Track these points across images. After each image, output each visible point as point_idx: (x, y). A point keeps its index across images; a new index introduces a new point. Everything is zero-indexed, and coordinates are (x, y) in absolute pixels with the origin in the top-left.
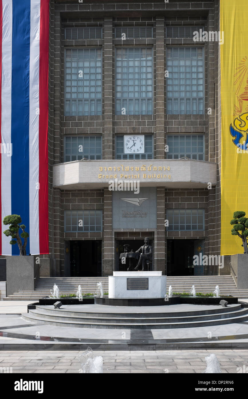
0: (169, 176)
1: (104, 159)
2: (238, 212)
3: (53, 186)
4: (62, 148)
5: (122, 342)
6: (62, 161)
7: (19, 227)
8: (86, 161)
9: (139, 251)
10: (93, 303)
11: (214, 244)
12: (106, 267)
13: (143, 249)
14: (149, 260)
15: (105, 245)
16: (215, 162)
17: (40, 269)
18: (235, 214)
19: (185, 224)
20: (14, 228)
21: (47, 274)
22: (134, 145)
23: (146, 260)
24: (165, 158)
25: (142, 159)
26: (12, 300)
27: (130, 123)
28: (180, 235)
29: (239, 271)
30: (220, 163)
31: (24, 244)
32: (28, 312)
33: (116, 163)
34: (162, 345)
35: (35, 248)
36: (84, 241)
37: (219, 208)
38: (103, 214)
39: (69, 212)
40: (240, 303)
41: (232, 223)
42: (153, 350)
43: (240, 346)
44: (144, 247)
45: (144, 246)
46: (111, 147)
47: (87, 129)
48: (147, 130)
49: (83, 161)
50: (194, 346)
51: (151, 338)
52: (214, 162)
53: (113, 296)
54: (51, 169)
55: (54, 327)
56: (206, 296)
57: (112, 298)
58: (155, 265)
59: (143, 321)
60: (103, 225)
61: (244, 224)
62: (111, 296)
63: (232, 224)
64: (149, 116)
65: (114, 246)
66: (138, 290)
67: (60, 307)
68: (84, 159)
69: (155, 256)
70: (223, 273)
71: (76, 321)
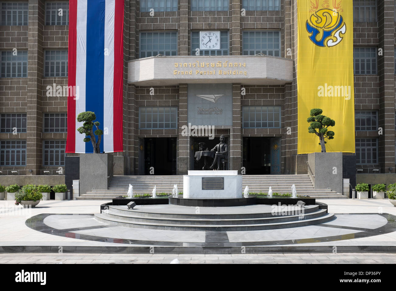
0: (245, 72)
1: (179, 55)
2: (314, 109)
3: (128, 82)
4: (137, 44)
5: (197, 245)
6: (137, 57)
7: (93, 124)
8: (162, 57)
9: (214, 149)
10: (168, 203)
11: (290, 142)
12: (181, 165)
13: (218, 147)
14: (224, 158)
15: (179, 143)
16: (292, 59)
17: (114, 167)
18: (312, 111)
19: (261, 122)
20: (88, 125)
21: (121, 172)
22: (210, 41)
23: (221, 158)
24: (241, 54)
25: (217, 55)
26: (85, 199)
27: (205, 19)
28: (256, 132)
29: (316, 170)
30: (297, 60)
31: (98, 142)
32: (101, 213)
33: (192, 59)
34: (237, 249)
35: (109, 146)
36: (159, 138)
37: (296, 105)
38: (178, 110)
39: (144, 109)
40: (317, 204)
41: (309, 121)
42: (229, 254)
43: (318, 249)
44: (219, 145)
45: (219, 144)
46: (187, 43)
47: (163, 25)
48: (223, 26)
49: (158, 57)
50: (270, 249)
51: (226, 241)
52: (291, 58)
53: (188, 196)
54: (127, 65)
55: (127, 228)
56: (283, 196)
57: (187, 198)
58: (231, 164)
59: (218, 223)
60: (178, 122)
61: (321, 122)
62: (186, 196)
63: (309, 122)
64: (225, 13)
65: (189, 143)
66: (213, 190)
67: (134, 208)
68: (160, 55)
69: (230, 154)
70: (299, 172)
71: (150, 222)
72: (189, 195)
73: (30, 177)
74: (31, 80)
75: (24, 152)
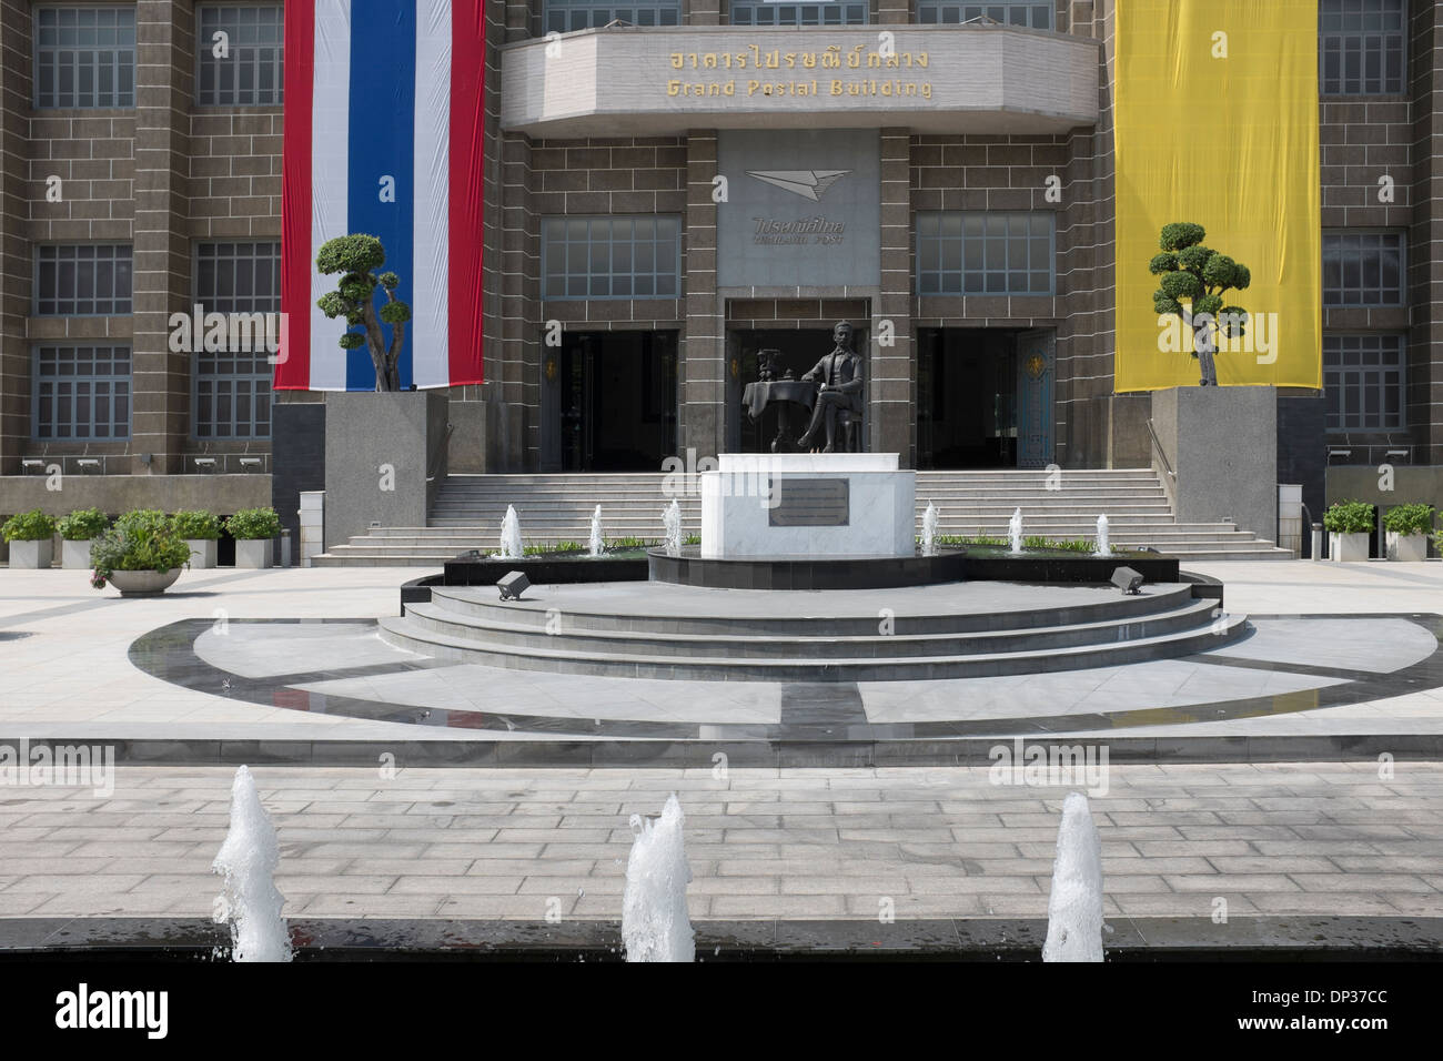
0: (926, 88)
1: (688, 22)
2: (1176, 226)
3: (502, 126)
5: (750, 734)
6: (536, 32)
7: (374, 282)
8: (625, 32)
9: (815, 375)
10: (644, 577)
11: (1089, 346)
12: (694, 433)
13: (828, 367)
14: (851, 408)
15: (688, 350)
16: (1094, 36)
17: (451, 442)
18: (1166, 232)
19: (985, 271)
20: (357, 286)
21: (474, 462)
23: (840, 409)
24: (912, 20)
25: (826, 23)
26: (344, 563)
28: (966, 311)
29: (1181, 451)
30: (1113, 40)
31: (392, 348)
32: (403, 615)
33: (734, 37)
34: (897, 747)
35: (431, 363)
36: (615, 333)
37: (1108, 209)
38: (684, 229)
39: (558, 225)
40: (1186, 579)
41: (1157, 268)
42: (866, 766)
43: (1188, 750)
44: (833, 360)
45: (832, 354)
49: (611, 32)
51: (857, 718)
52: (1090, 35)
53: (719, 549)
54: (497, 60)
55: (498, 671)
56: (1063, 549)
57: (715, 558)
58: (874, 428)
59: (827, 650)
60: (684, 272)
61: (1198, 273)
62: (710, 550)
63: (1155, 273)
65: (722, 351)
66: (811, 528)
67: (522, 596)
68: (617, 24)
69: (872, 393)
70: (1119, 460)
71: (580, 649)
72: (722, 546)
73: (144, 484)
74: (147, 118)
75: (121, 387)
